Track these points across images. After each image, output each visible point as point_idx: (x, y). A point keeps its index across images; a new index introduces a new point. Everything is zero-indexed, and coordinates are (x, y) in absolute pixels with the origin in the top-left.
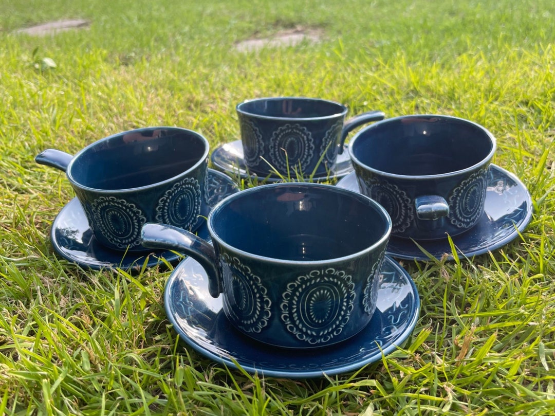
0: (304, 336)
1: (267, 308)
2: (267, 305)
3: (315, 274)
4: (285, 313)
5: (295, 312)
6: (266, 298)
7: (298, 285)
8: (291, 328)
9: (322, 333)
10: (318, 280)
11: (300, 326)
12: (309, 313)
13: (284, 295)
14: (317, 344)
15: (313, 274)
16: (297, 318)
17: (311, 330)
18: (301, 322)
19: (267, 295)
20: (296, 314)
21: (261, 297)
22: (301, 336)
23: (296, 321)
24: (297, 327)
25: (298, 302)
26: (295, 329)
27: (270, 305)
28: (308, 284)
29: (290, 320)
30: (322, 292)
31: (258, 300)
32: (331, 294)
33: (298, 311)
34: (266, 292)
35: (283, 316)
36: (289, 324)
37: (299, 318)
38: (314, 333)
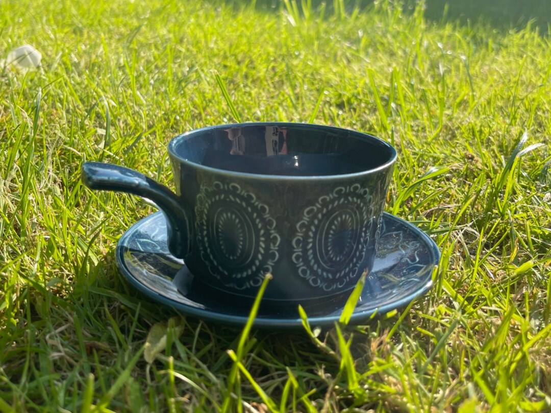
0: (319, 281)
1: (274, 248)
2: (274, 244)
3: (339, 192)
4: (298, 251)
5: (311, 248)
6: (274, 233)
7: (318, 208)
8: (304, 272)
9: (338, 275)
10: (342, 200)
11: (315, 267)
12: (326, 247)
13: (298, 225)
14: (333, 291)
15: (337, 192)
16: (312, 256)
17: (328, 271)
18: (317, 262)
19: (275, 229)
20: (311, 251)
21: (267, 234)
22: (315, 281)
23: (310, 261)
24: (311, 268)
25: (315, 234)
26: (308, 272)
27: (278, 244)
28: (330, 207)
29: (303, 261)
30: (344, 217)
31: (262, 239)
32: (352, 221)
33: (313, 247)
34: (274, 225)
35: (294, 255)
36: (301, 266)
37: (315, 257)
38: (330, 276)
